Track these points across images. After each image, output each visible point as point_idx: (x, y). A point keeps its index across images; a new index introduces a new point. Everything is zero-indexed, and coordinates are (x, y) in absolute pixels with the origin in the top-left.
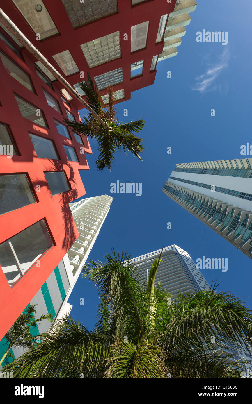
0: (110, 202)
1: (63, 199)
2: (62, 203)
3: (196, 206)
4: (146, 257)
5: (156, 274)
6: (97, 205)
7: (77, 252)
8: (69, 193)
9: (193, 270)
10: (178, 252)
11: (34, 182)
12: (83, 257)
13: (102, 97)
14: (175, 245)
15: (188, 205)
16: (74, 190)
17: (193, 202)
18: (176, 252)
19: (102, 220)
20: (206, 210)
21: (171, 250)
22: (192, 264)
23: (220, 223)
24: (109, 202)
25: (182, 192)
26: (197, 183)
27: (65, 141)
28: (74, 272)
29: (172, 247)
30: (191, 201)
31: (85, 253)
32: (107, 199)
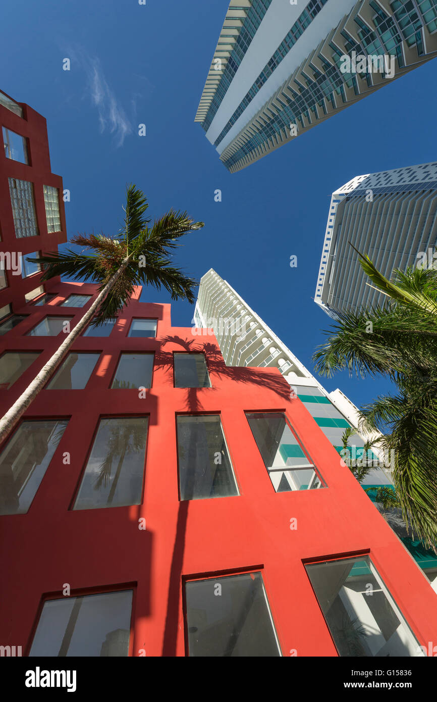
0: (216, 276)
1: (217, 371)
2: (224, 377)
3: (289, 120)
4: (328, 255)
5: (382, 275)
6: (214, 300)
7: (274, 359)
8: (208, 357)
9: (390, 180)
10: (346, 194)
11: (189, 408)
12: (285, 353)
13: (50, 232)
14: (333, 193)
15: (280, 135)
16: (204, 348)
17: (279, 123)
18: (345, 197)
19: (240, 303)
20: (306, 104)
21: (339, 206)
22: (380, 178)
23: (342, 88)
24: (216, 278)
25: (251, 136)
26: (247, 96)
27: (120, 330)
28: (299, 374)
29: (334, 201)
30: (276, 126)
31: (280, 349)
32: (210, 279)
